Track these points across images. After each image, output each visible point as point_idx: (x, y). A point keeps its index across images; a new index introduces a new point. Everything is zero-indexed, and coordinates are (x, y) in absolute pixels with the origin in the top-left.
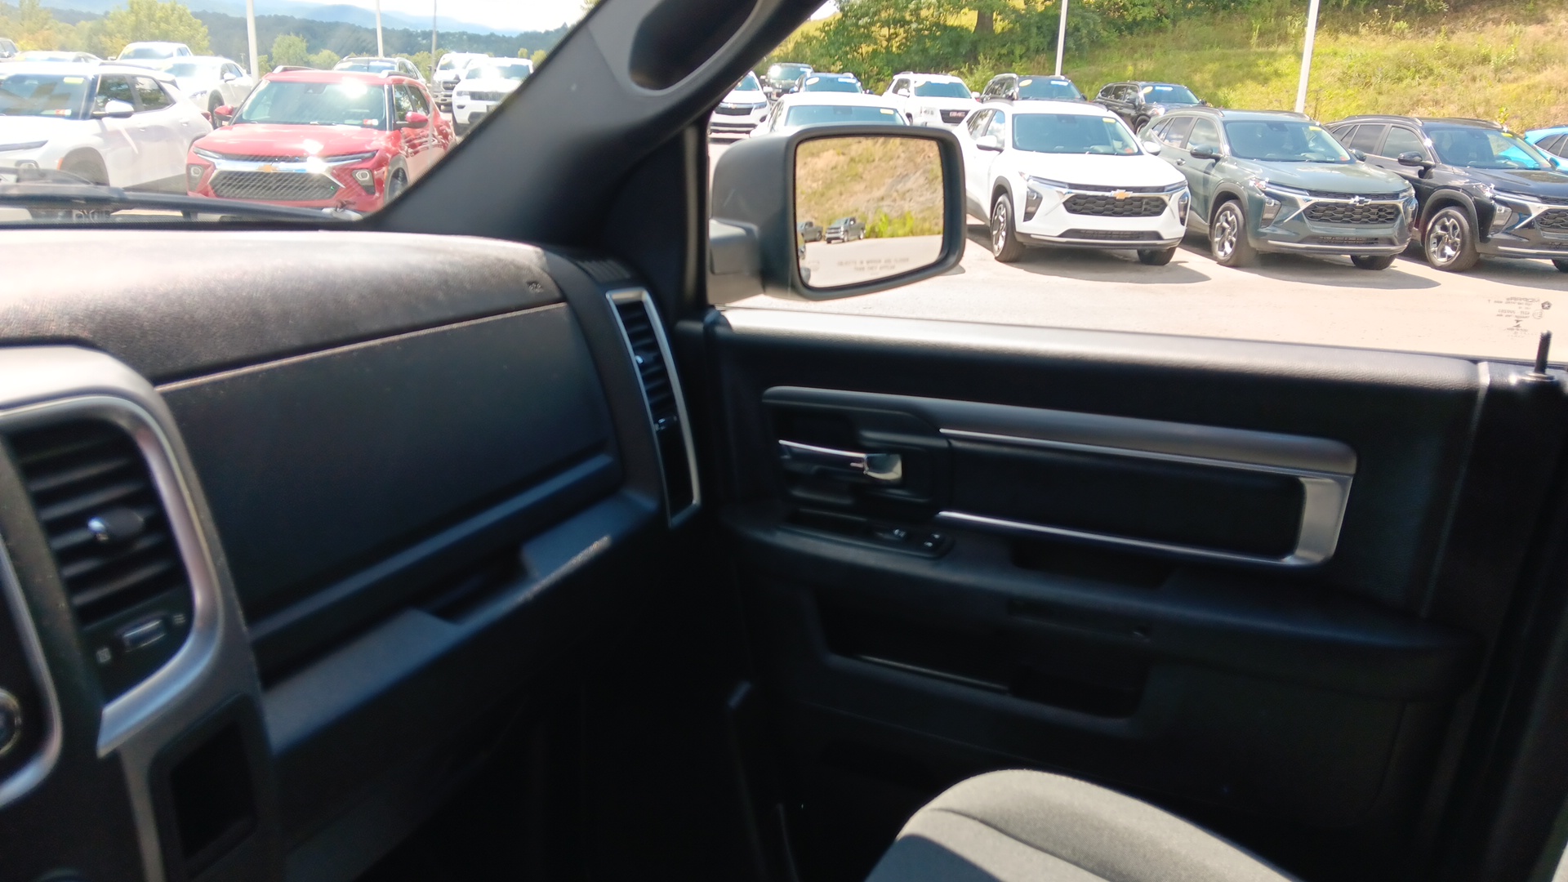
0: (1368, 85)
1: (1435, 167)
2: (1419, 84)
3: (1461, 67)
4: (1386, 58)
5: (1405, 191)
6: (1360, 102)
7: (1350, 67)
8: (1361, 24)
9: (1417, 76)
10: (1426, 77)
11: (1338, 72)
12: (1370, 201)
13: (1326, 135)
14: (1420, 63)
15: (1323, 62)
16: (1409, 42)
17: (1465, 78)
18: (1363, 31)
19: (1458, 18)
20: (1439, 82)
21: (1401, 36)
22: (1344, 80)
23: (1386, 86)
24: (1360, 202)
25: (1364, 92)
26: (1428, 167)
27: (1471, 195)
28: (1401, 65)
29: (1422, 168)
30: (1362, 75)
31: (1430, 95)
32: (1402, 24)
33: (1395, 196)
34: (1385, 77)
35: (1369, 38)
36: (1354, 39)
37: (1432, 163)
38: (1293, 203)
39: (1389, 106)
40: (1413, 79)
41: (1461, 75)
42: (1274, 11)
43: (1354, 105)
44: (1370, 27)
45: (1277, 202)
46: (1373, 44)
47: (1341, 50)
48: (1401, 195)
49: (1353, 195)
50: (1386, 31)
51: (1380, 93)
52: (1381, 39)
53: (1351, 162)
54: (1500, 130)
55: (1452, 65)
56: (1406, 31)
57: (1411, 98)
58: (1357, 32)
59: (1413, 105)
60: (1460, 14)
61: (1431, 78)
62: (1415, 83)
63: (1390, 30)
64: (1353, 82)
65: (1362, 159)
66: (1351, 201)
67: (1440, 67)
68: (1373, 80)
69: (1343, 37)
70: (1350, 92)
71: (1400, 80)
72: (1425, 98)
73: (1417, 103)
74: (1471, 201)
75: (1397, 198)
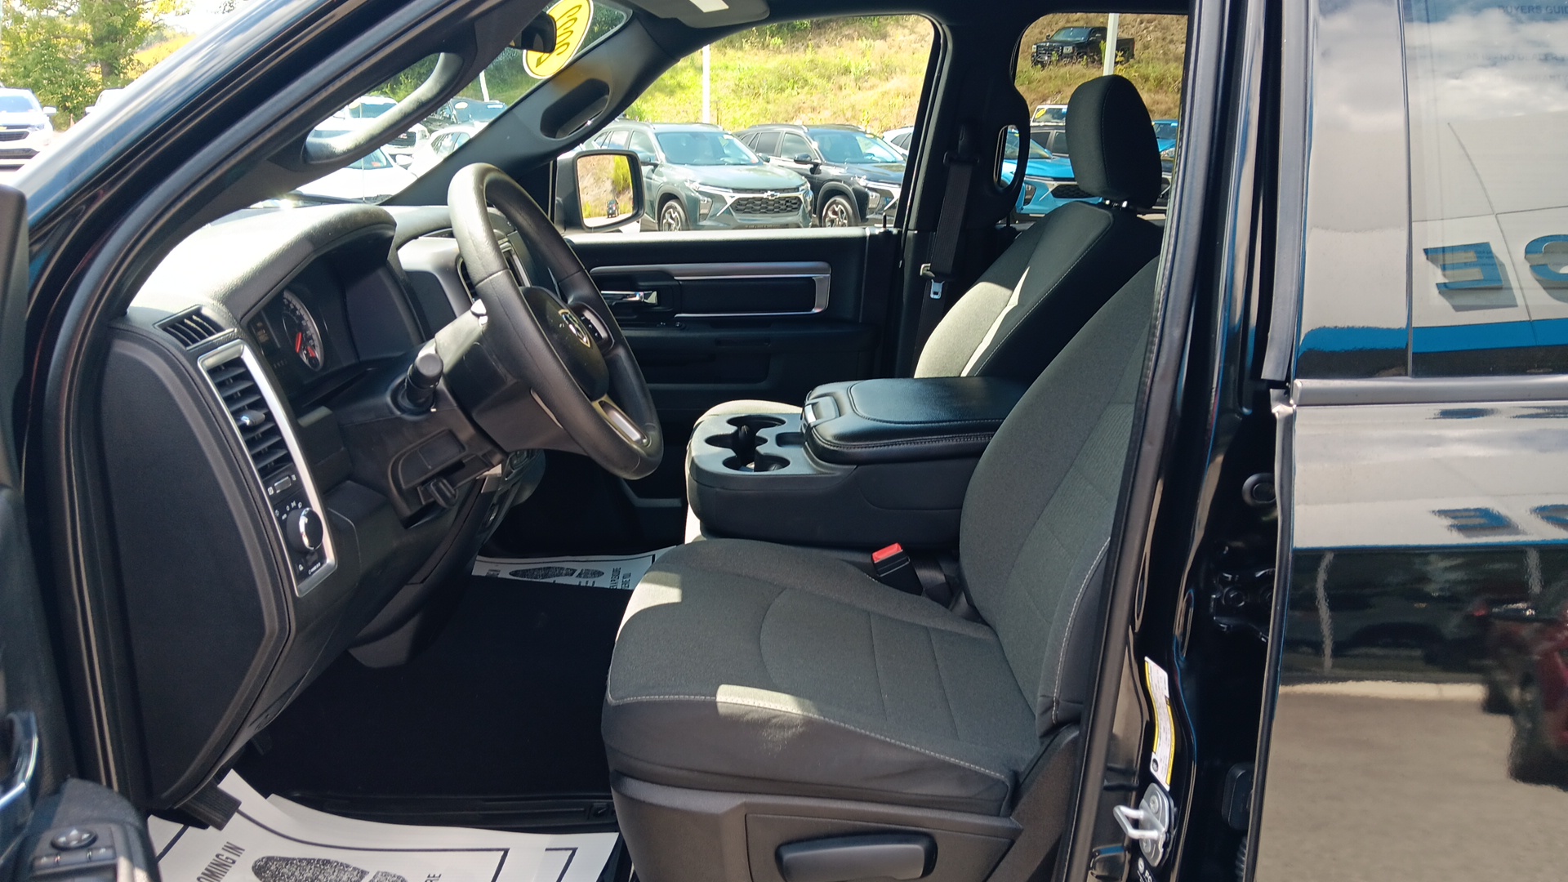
0: (757, 95)
1: (821, 164)
2: (798, 94)
3: (829, 78)
4: (768, 71)
5: (803, 185)
6: (752, 111)
7: (740, 79)
8: (744, 41)
9: (796, 86)
10: (803, 87)
11: (731, 84)
12: (779, 195)
13: (737, 142)
14: (797, 74)
15: (717, 75)
16: (785, 56)
17: (833, 87)
18: (747, 46)
19: (821, 34)
20: (814, 91)
21: (778, 50)
22: (737, 91)
23: (772, 95)
24: (772, 196)
25: (755, 102)
26: (816, 165)
27: (850, 185)
28: (782, 77)
29: (812, 166)
30: (752, 87)
31: (808, 103)
32: (777, 41)
33: (797, 189)
34: (770, 87)
35: (752, 52)
36: (740, 54)
37: (819, 161)
38: (722, 200)
39: (777, 114)
40: (793, 89)
41: (830, 85)
43: (748, 113)
44: (751, 43)
45: (709, 200)
46: (756, 58)
47: (731, 64)
48: (800, 189)
49: (766, 191)
50: (765, 46)
51: (768, 103)
52: (762, 52)
53: (759, 164)
54: (865, 133)
55: (821, 76)
56: (781, 46)
57: (793, 106)
58: (741, 48)
59: (796, 112)
60: (823, 31)
61: (806, 88)
62: (795, 93)
63: (768, 46)
64: (744, 93)
65: (768, 161)
66: (765, 195)
67: (813, 78)
68: (761, 91)
69: (730, 52)
70: (743, 101)
71: (782, 90)
72: (804, 105)
73: (799, 110)
74: (850, 189)
75: (798, 191)
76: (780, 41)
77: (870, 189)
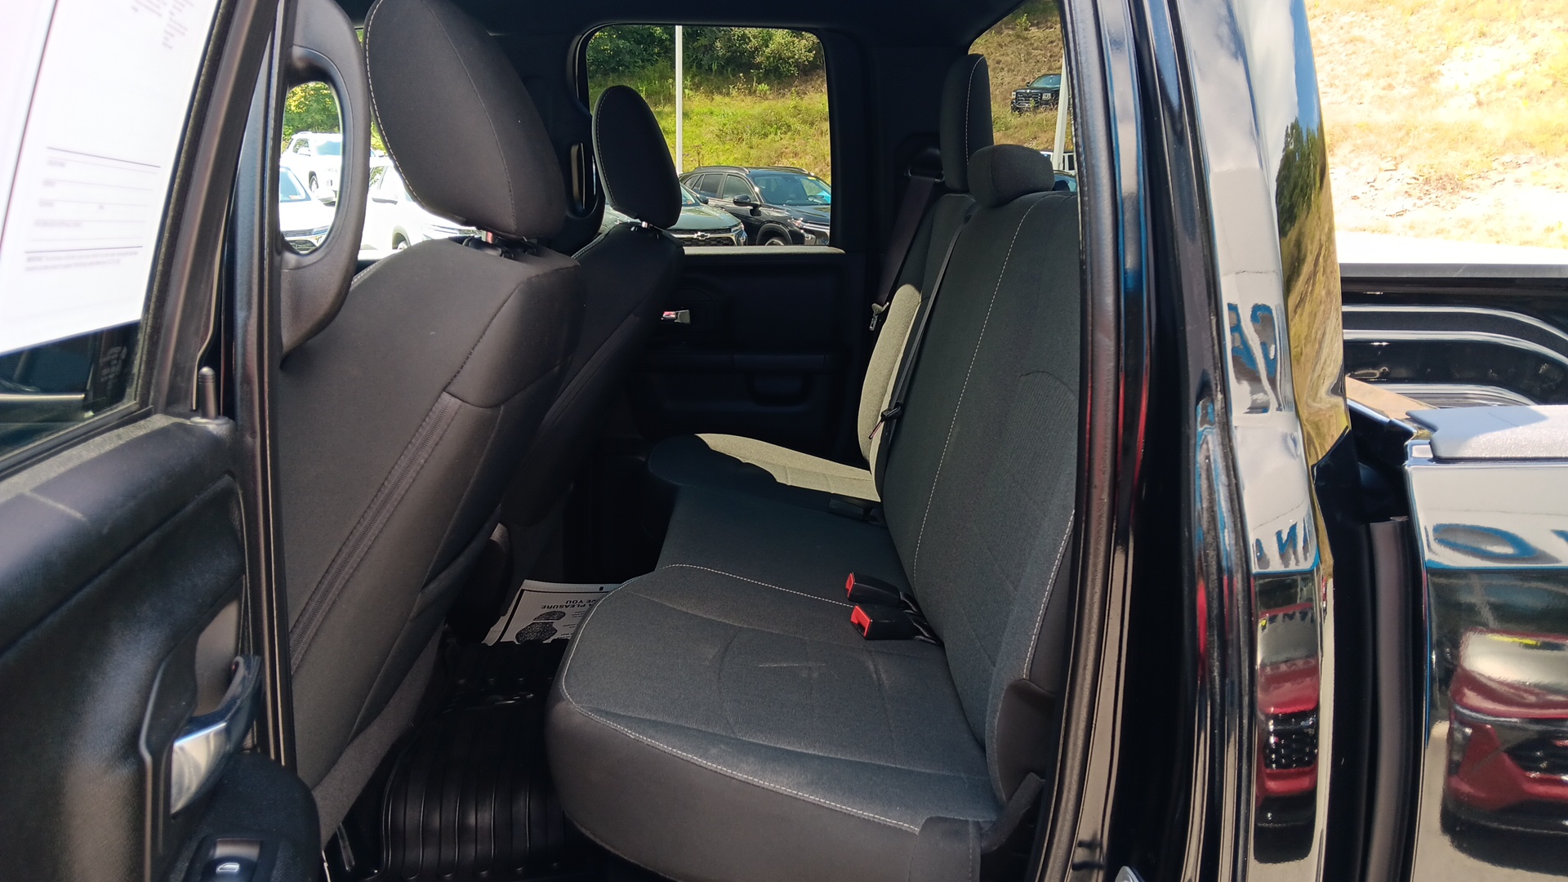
0: (741, 140)
1: (763, 206)
2: (779, 139)
3: (812, 124)
4: (752, 117)
5: (736, 226)
9: (779, 132)
11: (717, 129)
12: (709, 235)
14: (780, 120)
15: (703, 121)
16: (771, 102)
18: (734, 93)
21: (763, 96)
23: (755, 140)
24: (702, 236)
25: (739, 146)
26: (757, 207)
27: (786, 227)
28: (766, 123)
29: (752, 208)
30: (736, 132)
31: (788, 148)
32: (764, 87)
33: (729, 230)
34: (753, 133)
35: (739, 99)
36: (727, 99)
37: (761, 203)
39: (759, 158)
41: (813, 130)
42: (657, 75)
43: (731, 158)
44: (739, 89)
46: (743, 104)
47: (716, 110)
48: (733, 230)
49: (696, 231)
50: (750, 93)
51: (751, 148)
52: (749, 98)
53: (695, 205)
55: (804, 122)
56: (767, 92)
57: (775, 151)
58: (728, 94)
59: (778, 157)
61: (789, 134)
62: (776, 138)
63: (753, 92)
64: (728, 138)
66: (695, 236)
67: (796, 124)
68: (746, 136)
69: (718, 98)
70: (727, 146)
71: (765, 135)
72: (785, 150)
74: (787, 230)
75: (730, 232)
76: (766, 87)
77: (806, 230)
